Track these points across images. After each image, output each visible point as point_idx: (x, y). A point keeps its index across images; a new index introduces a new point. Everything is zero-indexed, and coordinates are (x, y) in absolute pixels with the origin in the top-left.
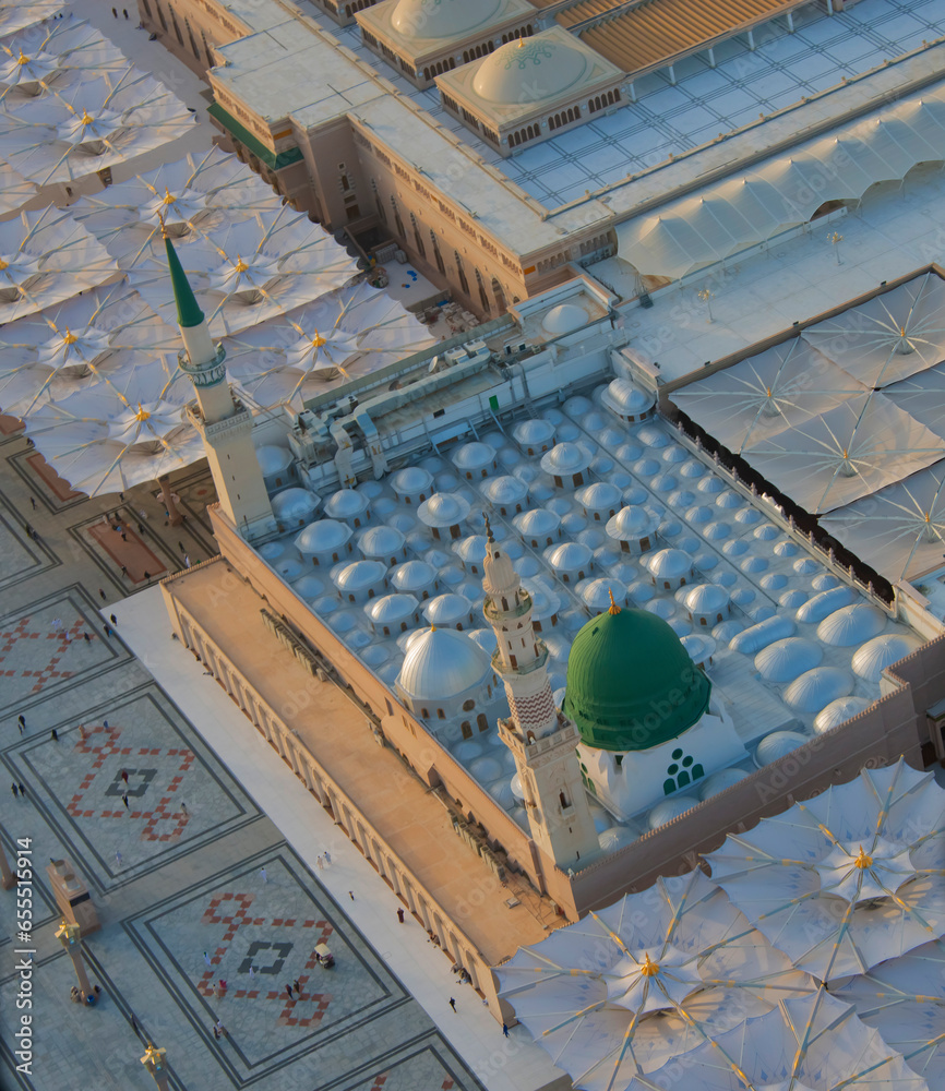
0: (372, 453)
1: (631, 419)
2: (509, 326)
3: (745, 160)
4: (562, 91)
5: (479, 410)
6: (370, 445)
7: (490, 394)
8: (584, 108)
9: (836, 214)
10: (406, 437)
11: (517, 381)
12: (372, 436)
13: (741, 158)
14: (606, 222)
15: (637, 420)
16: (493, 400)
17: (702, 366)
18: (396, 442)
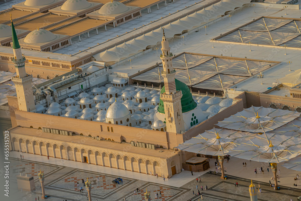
0: (55, 97)
1: (122, 85)
2: (78, 72)
3: (120, 42)
4: (54, 39)
5: (79, 88)
6: (55, 95)
7: (80, 84)
8: (60, 44)
9: (149, 50)
10: (62, 94)
11: (87, 81)
12: (55, 92)
13: (119, 41)
14: (89, 55)
15: (124, 85)
16: (82, 86)
17: (138, 72)
18: (60, 96)
